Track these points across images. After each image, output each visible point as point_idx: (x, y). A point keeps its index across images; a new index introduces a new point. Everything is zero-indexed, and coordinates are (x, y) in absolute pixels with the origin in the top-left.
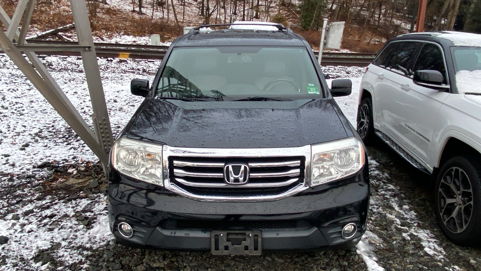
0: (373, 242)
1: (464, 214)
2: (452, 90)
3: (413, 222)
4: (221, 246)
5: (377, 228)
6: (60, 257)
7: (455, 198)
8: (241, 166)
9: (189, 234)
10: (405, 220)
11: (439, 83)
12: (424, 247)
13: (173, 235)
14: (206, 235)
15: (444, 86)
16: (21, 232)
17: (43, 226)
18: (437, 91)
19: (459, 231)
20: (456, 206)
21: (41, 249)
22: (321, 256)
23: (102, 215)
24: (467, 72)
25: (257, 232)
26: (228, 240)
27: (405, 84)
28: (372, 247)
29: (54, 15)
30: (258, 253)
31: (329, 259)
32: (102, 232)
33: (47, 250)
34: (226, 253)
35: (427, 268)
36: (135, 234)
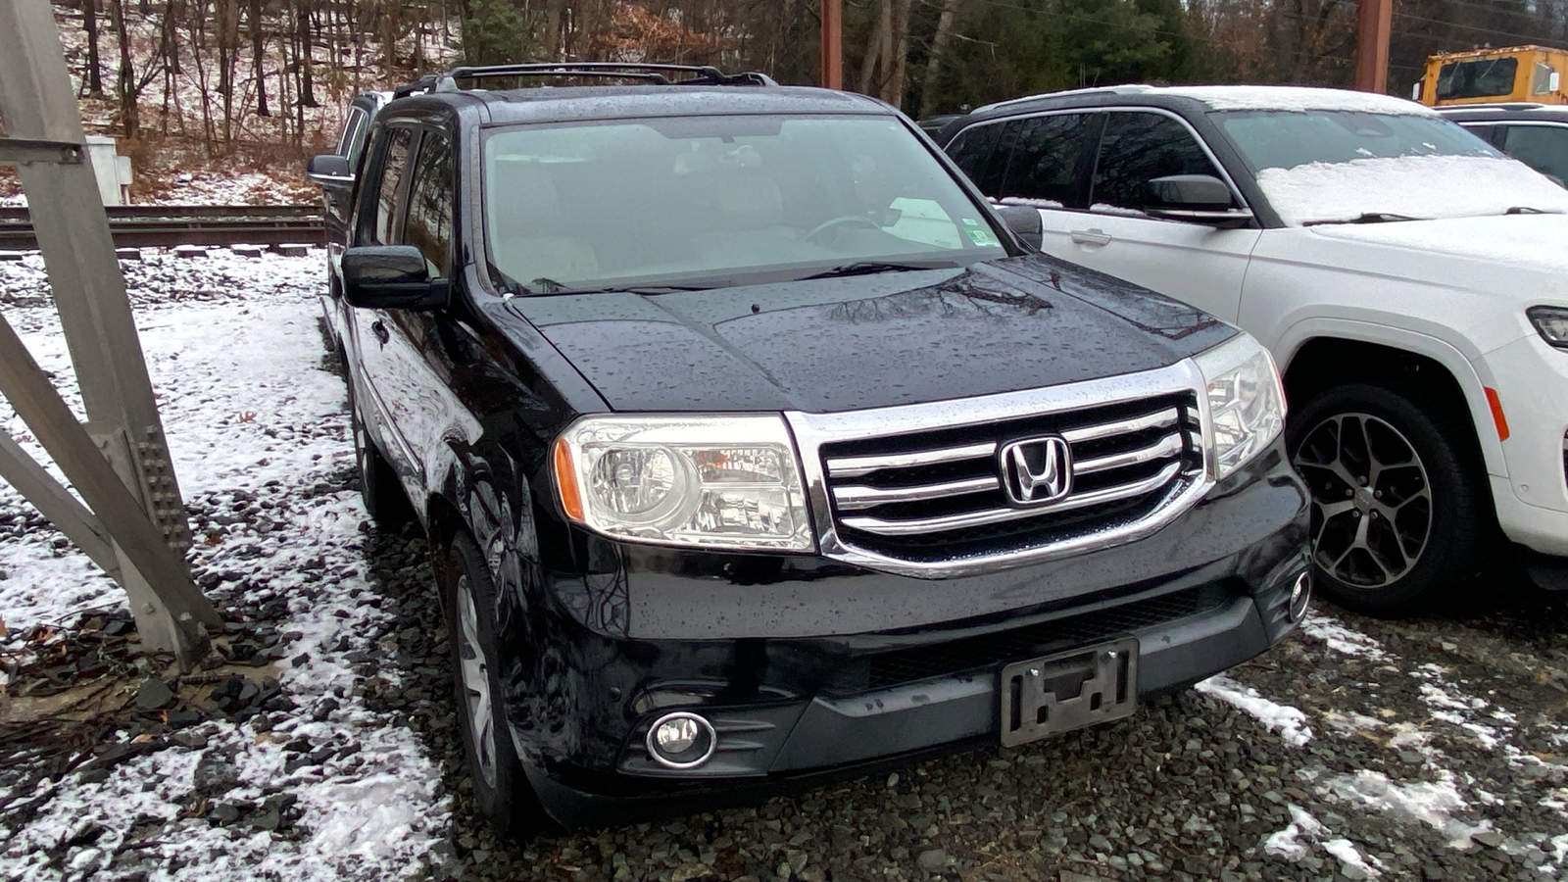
1: (1400, 532)
2: (1264, 218)
4: (1029, 712)
7: (1352, 498)
8: (1045, 443)
9: (926, 697)
11: (1223, 208)
12: (1324, 641)
13: (876, 710)
15: (1234, 213)
18: (1211, 229)
19: (1391, 579)
20: (1359, 519)
23: (304, 784)
24: (1282, 171)
25: (1126, 645)
26: (1049, 687)
27: (1084, 229)
30: (1127, 710)
32: (373, 833)
34: (1042, 731)
35: (1376, 685)
36: (721, 747)
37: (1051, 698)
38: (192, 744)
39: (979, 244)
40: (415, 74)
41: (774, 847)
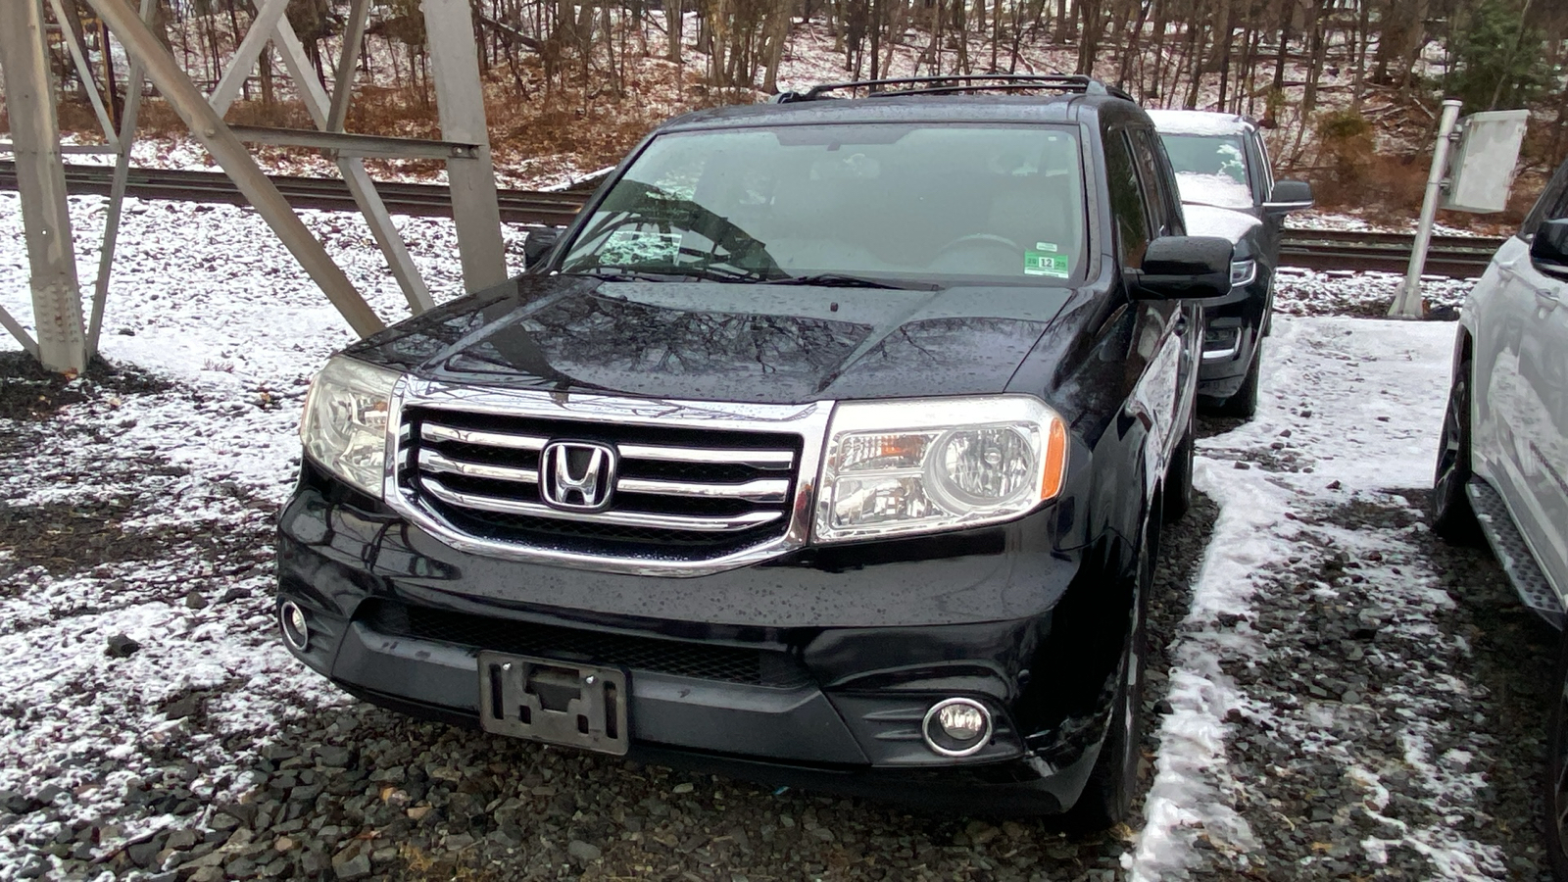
0: (1216, 842)
3: (1444, 810)
4: (510, 708)
5: (1276, 803)
6: (225, 710)
8: (592, 451)
9: (427, 655)
10: (1416, 797)
13: (387, 650)
14: (469, 663)
16: (183, 637)
17: (244, 632)
21: (196, 683)
22: (972, 848)
26: (530, 689)
28: (1200, 858)
29: (627, 125)
31: (994, 863)
33: (205, 689)
34: (524, 731)
36: (313, 641)
37: (532, 701)
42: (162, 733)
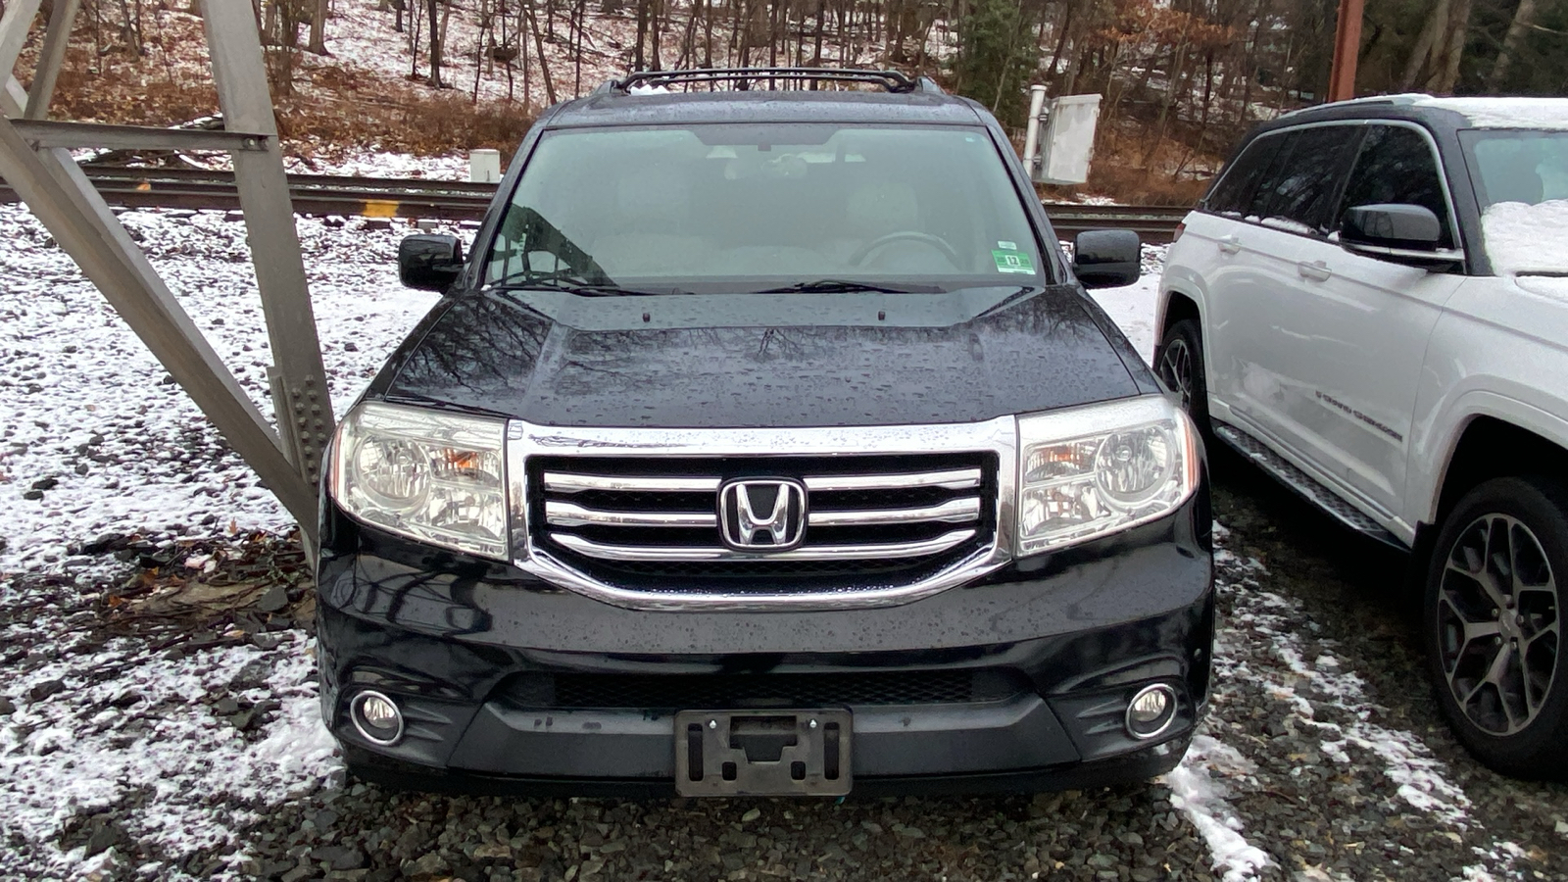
0: (1223, 770)
1: (1531, 669)
2: (1473, 265)
3: (1353, 708)
4: (712, 767)
5: (1236, 726)
6: (150, 830)
7: (1497, 619)
8: (777, 487)
9: (598, 726)
10: (1326, 701)
11: (1428, 246)
12: (1396, 786)
13: (542, 728)
14: (659, 728)
15: (1443, 254)
16: (19, 751)
17: (94, 734)
18: (1420, 271)
19: (1513, 729)
20: (1501, 646)
21: (86, 805)
22: (1050, 818)
23: (301, 697)
24: (1519, 206)
25: (836, 714)
26: (735, 743)
27: (1311, 260)
28: (1224, 787)
29: (154, 88)
30: (840, 788)
31: (1078, 827)
32: (298, 749)
33: (104, 810)
34: (729, 788)
35: (1411, 851)
36: (409, 732)
37: (738, 756)
38: (263, 645)
39: (1001, 270)
40: (917, 71)
41: (584, 849)
42: (97, 872)
